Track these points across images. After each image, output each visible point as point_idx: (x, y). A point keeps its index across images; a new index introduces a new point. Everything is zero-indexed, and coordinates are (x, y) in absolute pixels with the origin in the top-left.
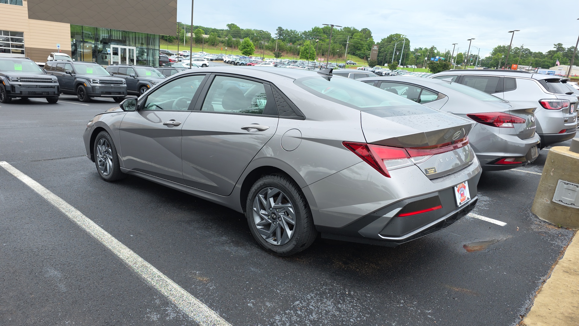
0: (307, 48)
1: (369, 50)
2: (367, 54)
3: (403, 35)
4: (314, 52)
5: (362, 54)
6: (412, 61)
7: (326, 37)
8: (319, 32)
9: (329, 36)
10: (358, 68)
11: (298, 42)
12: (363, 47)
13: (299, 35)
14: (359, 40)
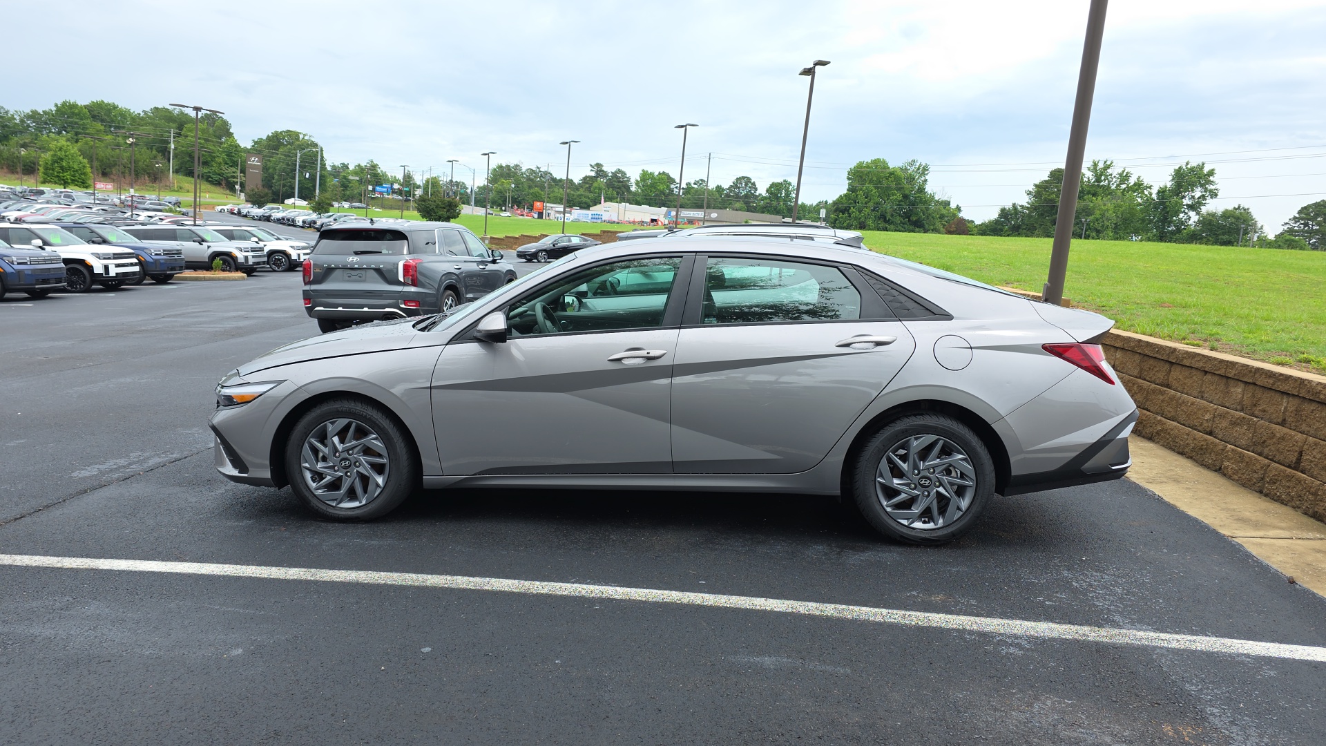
0: (63, 157)
1: (231, 166)
2: (229, 175)
3: (305, 135)
4: (84, 167)
5: (215, 173)
6: (335, 192)
7: (102, 128)
8: (78, 114)
9: (110, 127)
10: (219, 208)
11: (16, 139)
12: (214, 157)
13: (17, 121)
14: (202, 141)
